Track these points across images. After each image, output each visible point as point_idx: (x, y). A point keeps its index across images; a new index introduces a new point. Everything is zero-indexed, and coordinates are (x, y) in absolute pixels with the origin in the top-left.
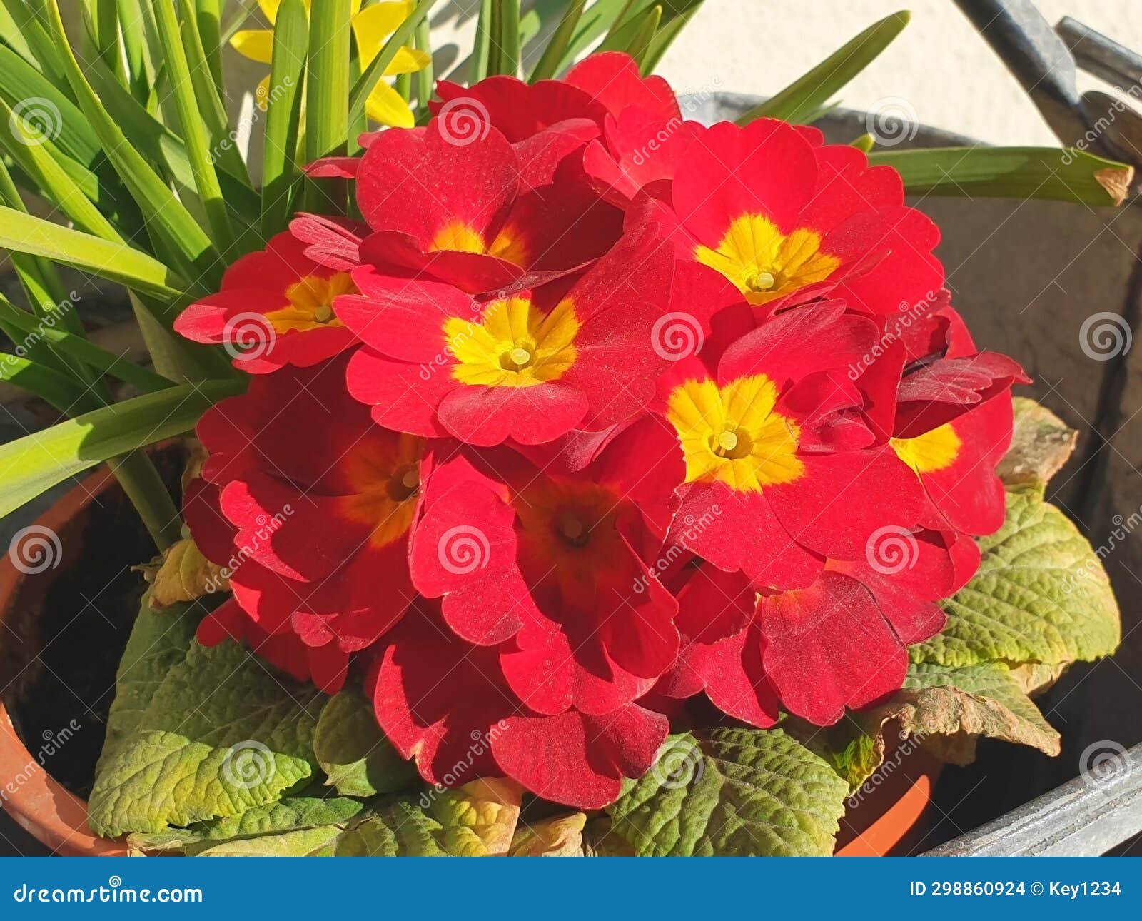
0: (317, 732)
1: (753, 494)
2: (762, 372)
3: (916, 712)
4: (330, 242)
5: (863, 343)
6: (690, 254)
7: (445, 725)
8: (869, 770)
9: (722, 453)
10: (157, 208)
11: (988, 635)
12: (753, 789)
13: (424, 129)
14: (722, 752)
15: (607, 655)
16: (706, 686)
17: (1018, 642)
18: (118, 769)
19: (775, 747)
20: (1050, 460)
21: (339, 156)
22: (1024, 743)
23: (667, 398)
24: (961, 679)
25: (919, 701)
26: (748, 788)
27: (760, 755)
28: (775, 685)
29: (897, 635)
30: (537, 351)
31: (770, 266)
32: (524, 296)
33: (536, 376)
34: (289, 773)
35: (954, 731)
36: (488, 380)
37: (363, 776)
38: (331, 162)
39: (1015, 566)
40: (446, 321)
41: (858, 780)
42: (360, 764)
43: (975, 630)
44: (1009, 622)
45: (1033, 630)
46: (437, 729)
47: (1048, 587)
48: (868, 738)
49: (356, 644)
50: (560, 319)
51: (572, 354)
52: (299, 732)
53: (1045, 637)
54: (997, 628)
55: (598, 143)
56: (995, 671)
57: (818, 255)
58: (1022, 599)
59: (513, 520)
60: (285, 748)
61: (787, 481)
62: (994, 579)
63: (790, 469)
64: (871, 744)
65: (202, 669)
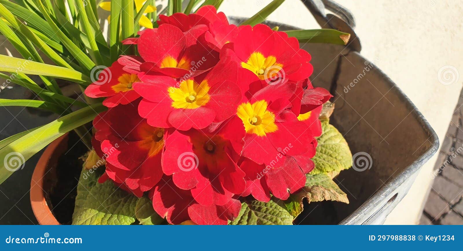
0: (136, 208)
1: (264, 137)
2: (263, 99)
3: (312, 195)
4: (130, 64)
5: (292, 90)
6: (240, 65)
7: (174, 207)
8: (299, 213)
9: (252, 123)
10: (76, 55)
11: (322, 165)
12: (267, 221)
13: (157, 29)
14: (256, 209)
15: (223, 186)
16: (251, 192)
17: (330, 166)
18: (78, 221)
19: (271, 207)
20: (328, 112)
21: (132, 37)
22: (342, 202)
23: (237, 109)
24: (316, 178)
25: (312, 191)
26: (265, 221)
27: (267, 209)
28: (270, 189)
29: (303, 171)
30: (197, 96)
31: (262, 67)
32: (191, 79)
33: (198, 104)
34: (128, 221)
35: (323, 200)
36: (183, 106)
37: (151, 221)
38: (130, 40)
39: (325, 143)
40: (169, 88)
41: (296, 215)
42: (149, 218)
43: (318, 163)
44: (326, 160)
45: (333, 161)
46: (172, 208)
47: (335, 149)
48: (298, 203)
49: (145, 189)
50: (203, 86)
51: (208, 97)
52: (130, 209)
53: (336, 163)
54: (324, 162)
55: (208, 32)
56: (324, 175)
57: (276, 63)
58: (328, 153)
59: (192, 147)
60: (127, 214)
61: (273, 132)
62: (320, 148)
63: (273, 128)
64: (299, 205)
65: (101, 189)
